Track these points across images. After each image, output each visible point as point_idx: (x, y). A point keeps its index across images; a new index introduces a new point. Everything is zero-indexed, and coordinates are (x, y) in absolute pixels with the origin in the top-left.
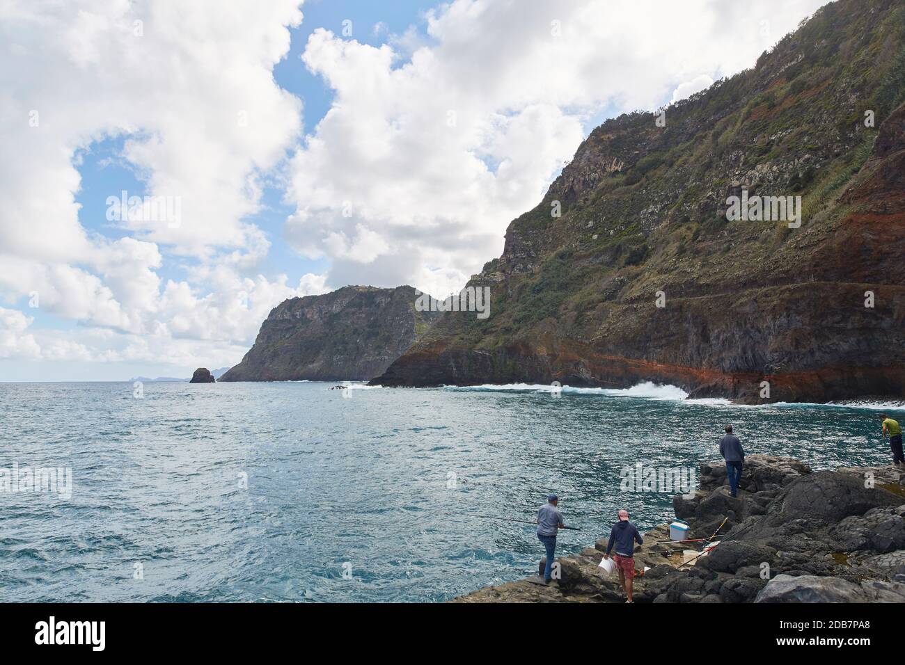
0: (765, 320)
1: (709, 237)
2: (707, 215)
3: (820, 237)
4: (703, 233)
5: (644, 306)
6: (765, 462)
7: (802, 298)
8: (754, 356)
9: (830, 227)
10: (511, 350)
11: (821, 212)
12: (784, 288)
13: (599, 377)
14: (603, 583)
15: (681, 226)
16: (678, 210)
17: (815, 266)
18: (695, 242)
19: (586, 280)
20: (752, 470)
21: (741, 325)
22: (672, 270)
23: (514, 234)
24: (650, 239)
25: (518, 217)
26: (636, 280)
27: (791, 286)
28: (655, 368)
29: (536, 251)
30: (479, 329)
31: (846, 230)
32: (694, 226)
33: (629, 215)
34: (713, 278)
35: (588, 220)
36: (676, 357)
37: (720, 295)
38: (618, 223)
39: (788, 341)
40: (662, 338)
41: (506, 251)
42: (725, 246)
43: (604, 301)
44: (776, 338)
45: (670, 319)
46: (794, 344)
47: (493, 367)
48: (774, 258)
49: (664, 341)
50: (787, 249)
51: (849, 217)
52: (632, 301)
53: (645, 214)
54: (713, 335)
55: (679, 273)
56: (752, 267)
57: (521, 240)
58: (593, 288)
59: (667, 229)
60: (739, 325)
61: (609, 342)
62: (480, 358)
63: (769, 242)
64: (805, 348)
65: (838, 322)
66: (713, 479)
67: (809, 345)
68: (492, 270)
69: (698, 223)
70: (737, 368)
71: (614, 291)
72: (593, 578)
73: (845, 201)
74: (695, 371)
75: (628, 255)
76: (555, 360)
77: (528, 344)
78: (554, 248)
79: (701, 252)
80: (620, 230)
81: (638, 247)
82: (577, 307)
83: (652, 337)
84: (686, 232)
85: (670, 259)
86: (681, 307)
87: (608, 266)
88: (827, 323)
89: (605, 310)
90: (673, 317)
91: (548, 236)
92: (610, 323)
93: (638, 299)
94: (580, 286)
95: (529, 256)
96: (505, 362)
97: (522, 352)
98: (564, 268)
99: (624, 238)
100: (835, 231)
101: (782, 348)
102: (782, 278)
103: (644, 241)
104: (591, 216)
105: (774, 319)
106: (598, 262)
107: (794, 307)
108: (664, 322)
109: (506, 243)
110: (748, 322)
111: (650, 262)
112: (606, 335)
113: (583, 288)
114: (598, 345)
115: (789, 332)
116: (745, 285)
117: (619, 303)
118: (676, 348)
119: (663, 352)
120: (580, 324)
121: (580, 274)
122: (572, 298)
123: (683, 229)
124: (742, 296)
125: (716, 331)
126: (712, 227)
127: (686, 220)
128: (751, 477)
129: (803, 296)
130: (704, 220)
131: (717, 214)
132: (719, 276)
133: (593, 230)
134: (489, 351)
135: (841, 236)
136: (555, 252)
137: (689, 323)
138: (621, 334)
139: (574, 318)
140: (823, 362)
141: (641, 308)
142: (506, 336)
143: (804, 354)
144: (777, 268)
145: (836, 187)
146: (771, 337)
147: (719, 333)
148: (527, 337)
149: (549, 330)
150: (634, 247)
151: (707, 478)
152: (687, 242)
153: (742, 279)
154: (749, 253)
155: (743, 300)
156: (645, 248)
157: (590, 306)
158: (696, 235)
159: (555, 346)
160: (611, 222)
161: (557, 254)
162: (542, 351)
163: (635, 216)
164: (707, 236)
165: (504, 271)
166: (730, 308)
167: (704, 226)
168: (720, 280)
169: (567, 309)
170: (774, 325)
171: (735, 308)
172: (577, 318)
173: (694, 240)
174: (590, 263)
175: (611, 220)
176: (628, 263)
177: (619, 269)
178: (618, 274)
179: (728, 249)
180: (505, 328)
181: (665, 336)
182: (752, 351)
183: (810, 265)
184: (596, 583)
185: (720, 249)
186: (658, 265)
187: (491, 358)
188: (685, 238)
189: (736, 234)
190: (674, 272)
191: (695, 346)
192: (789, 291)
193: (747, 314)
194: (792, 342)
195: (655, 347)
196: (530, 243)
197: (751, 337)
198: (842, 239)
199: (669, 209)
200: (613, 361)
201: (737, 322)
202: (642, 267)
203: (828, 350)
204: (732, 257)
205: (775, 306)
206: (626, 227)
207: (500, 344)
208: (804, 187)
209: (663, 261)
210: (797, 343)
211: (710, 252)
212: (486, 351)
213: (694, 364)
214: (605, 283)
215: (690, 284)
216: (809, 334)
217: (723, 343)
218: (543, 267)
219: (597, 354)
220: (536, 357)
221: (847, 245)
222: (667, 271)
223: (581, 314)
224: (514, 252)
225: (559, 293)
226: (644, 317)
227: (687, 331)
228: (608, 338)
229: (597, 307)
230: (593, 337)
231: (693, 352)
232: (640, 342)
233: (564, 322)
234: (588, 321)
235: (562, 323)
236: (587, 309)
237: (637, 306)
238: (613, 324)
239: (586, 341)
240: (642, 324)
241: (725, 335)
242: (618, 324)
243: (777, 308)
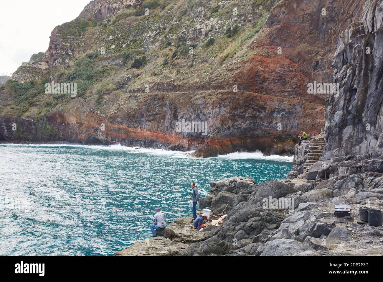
0: (208, 109)
1: (182, 56)
2: (181, 43)
3: (239, 66)
4: (179, 54)
5: (141, 95)
6: (239, 180)
7: (227, 98)
9: (244, 61)
10: (51, 119)
11: (240, 52)
12: (219, 91)
13: (110, 139)
14: (185, 236)
15: (166, 47)
16: (165, 37)
17: (235, 81)
18: (174, 59)
19: (105, 75)
20: (234, 183)
21: (196, 111)
22: (159, 75)
23: (57, 36)
24: (147, 53)
25: (60, 25)
26: (137, 78)
27: (222, 91)
28: (145, 134)
29: (73, 51)
30: (26, 102)
31: (251, 63)
32: (174, 49)
33: (136, 36)
34: (182, 82)
35: (109, 35)
36: (158, 128)
37: (186, 92)
38: (129, 40)
39: (218, 121)
40: (151, 116)
41: (50, 48)
42: (190, 63)
43: (116, 89)
44: (213, 119)
45: (156, 104)
46: (221, 123)
47: (36, 130)
48: (215, 74)
49: (152, 118)
50: (222, 70)
51: (253, 57)
52: (134, 91)
53: (146, 37)
54: (180, 115)
55: (164, 77)
56: (204, 78)
57: (62, 41)
58: (110, 80)
59: (158, 48)
60: (194, 111)
61: (118, 116)
62: (26, 123)
63: (213, 64)
64: (226, 126)
65: (242, 113)
66: (216, 189)
67: (228, 124)
68: (37, 60)
69: (176, 47)
70: (191, 135)
71: (123, 84)
72: (180, 234)
73: (251, 47)
74: (168, 136)
75: (133, 61)
76: (81, 126)
77: (63, 115)
78: (85, 50)
79: (177, 65)
80: (130, 45)
81: (140, 57)
82: (99, 92)
83: (145, 115)
84: (169, 52)
85: (158, 67)
86: (163, 98)
87: (120, 67)
88: (238, 112)
89: (117, 96)
90: (158, 103)
91: (81, 41)
92: (119, 104)
93: (138, 90)
94: (101, 79)
95: (67, 53)
96: (45, 127)
97: (59, 121)
98: (91, 65)
99: (131, 50)
100: (245, 63)
101: (215, 125)
102: (218, 86)
103: (144, 53)
104: (111, 32)
105: (213, 108)
106: (114, 63)
107: (223, 103)
108: (153, 106)
109: (50, 42)
110: (199, 109)
111: (146, 67)
112: (117, 112)
113: (103, 80)
114: (111, 118)
115: (219, 117)
116: (199, 88)
117: (126, 92)
118: (158, 123)
119: (150, 124)
120: (100, 104)
121: (101, 70)
122: (95, 86)
123: (167, 49)
124: (197, 94)
125: (182, 113)
126: (184, 51)
127: (169, 44)
128: (234, 187)
129: (228, 97)
130: (179, 46)
131: (187, 44)
132: (186, 81)
133: (113, 42)
134: (34, 119)
135: (248, 66)
136: (86, 54)
137: (167, 108)
138: (126, 111)
139: (96, 100)
140: (233, 133)
141: (139, 96)
142: (47, 109)
143: (225, 129)
144: (217, 80)
145: (248, 39)
146: (210, 118)
147: (183, 114)
148: (62, 110)
149: (78, 106)
150: (138, 57)
151: (214, 189)
152: (169, 58)
153: (198, 84)
154: (202, 69)
155: (198, 96)
156: (144, 58)
157: (107, 92)
158: (175, 55)
159: (82, 117)
160: (124, 38)
161: (87, 55)
162: (73, 120)
163: (139, 37)
164: (181, 56)
165: (47, 62)
166: (190, 101)
167: (179, 50)
168: (186, 84)
169: (92, 93)
170: (213, 112)
171: (193, 101)
172: (98, 100)
173: (173, 58)
174: (108, 63)
175: (124, 37)
176: (133, 67)
177: (127, 70)
178: (126, 73)
179: (192, 66)
180: (46, 103)
181: (153, 115)
183: (232, 80)
184: (182, 236)
185: (187, 65)
186: (151, 70)
187: (35, 124)
188: (168, 55)
189: (196, 57)
190: (161, 76)
191: (169, 122)
192: (222, 94)
193: (199, 105)
194: (220, 122)
195: (146, 121)
196: (68, 45)
197: (200, 118)
198: (248, 68)
199: (160, 36)
200: (120, 129)
201: (194, 109)
202: (141, 70)
203: (236, 127)
204: (194, 71)
205: (214, 101)
206: (134, 43)
207: (42, 114)
208: (233, 36)
209: (154, 68)
210: (223, 122)
211: (181, 66)
212: (31, 118)
213: (168, 132)
214: (117, 78)
215: (169, 84)
216: (228, 118)
218: (77, 63)
219: (110, 124)
220: (68, 124)
221: (250, 71)
222: (156, 75)
223: (101, 97)
224: (56, 48)
225: (87, 82)
226: (140, 102)
227: (166, 112)
228: (118, 114)
229: (111, 94)
230: (108, 113)
231: (168, 125)
232: (137, 117)
233: (89, 102)
234: (105, 102)
235: (88, 102)
236: (105, 94)
237: (137, 95)
238: (122, 105)
239: (103, 115)
240: (139, 106)
241: (186, 116)
242: (125, 105)
243: (215, 103)
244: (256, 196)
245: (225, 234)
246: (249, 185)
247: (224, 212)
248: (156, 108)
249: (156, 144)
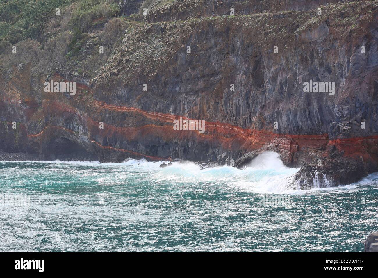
0: (336, 54)
5: (175, 27)
8: (320, 109)
13: (101, 141)
21: (307, 62)
36: (216, 110)
40: (199, 79)
43: (118, 14)
45: (211, 48)
49: (201, 84)
54: (268, 75)
60: (304, 60)
61: (120, 82)
70: (298, 127)
74: (241, 131)
76: (34, 111)
83: (184, 77)
86: (228, 29)
89: (119, 31)
90: (216, 44)
92: (123, 51)
108: (202, 53)
110: (315, 55)
112: (116, 71)
114: (102, 87)
115: (367, 73)
118: (217, 97)
120: (77, 52)
125: (273, 69)
137: (237, 56)
141: (170, 29)
146: (344, 80)
149: (26, 61)
166: (294, 34)
169: (59, 26)
170: (348, 62)
172: (74, 42)
181: (203, 76)
182: (318, 102)
191: (244, 93)
193: (315, 43)
195: (188, 93)
200: (124, 116)
201: (301, 55)
205: (352, 32)
213: (241, 120)
217: (282, 87)
226: (174, 44)
227: (234, 68)
228: (118, 77)
229: (106, 26)
230: (96, 74)
231: (241, 101)
232: (166, 84)
233: (53, 48)
234: (91, 47)
235: (49, 49)
236: (90, 27)
237: (166, 25)
238: (129, 53)
239: (85, 82)
240: (170, 55)
241: (285, 75)
242: (136, 54)
243: (354, 35)
248: (211, 59)
249: (214, 153)
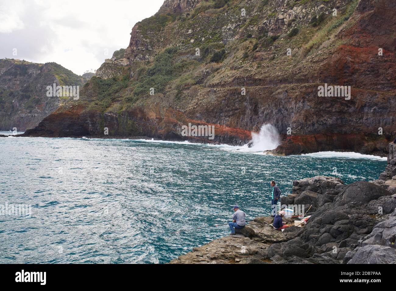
0: (291, 104)
1: (263, 49)
2: (262, 35)
3: (325, 57)
4: (260, 46)
5: (220, 90)
6: (325, 179)
7: (312, 92)
8: (282, 125)
9: (331, 51)
10: (131, 114)
11: (326, 42)
12: (303, 85)
14: (265, 236)
15: (246, 40)
16: (246, 29)
17: (321, 74)
18: (255, 51)
19: (184, 69)
20: (319, 183)
21: (277, 106)
22: (239, 68)
23: (137, 32)
24: (227, 46)
25: (141, 21)
26: (217, 72)
27: (306, 84)
28: (224, 129)
29: (152, 46)
30: (109, 98)
31: (338, 54)
32: (254, 41)
33: (214, 29)
34: (263, 75)
35: (188, 29)
36: (237, 123)
37: (267, 86)
38: (208, 33)
39: (302, 117)
40: (230, 111)
41: (131, 44)
42: (272, 56)
43: (195, 84)
44: (296, 115)
45: (236, 99)
46: (305, 118)
47: (118, 125)
48: (299, 67)
49: (231, 113)
50: (307, 62)
51: (341, 46)
52: (213, 86)
53: (225, 29)
54: (261, 110)
55: (244, 71)
56: (286, 71)
57: (142, 37)
58: (189, 75)
59: (238, 40)
60: (276, 105)
61: (197, 111)
62: (109, 118)
63: (297, 56)
64: (310, 121)
65: (329, 108)
66: (299, 188)
67: (312, 120)
68: (119, 56)
69: (257, 39)
71: (202, 79)
72: (260, 234)
73: (339, 37)
74: (248, 132)
75: (212, 55)
76: (161, 122)
77: (143, 110)
78: (164, 45)
79: (258, 58)
80: (209, 38)
81: (219, 50)
82: (178, 87)
83: (224, 110)
84: (249, 44)
85: (238, 61)
87: (199, 61)
88: (323, 107)
89: (196, 91)
90: (238, 98)
91: (161, 36)
92: (198, 99)
93: (217, 85)
94: (180, 74)
95: (147, 49)
96: (127, 122)
97: (139, 116)
98: (170, 60)
99: (210, 44)
100: (333, 54)
101: (298, 121)
102: (302, 79)
103: (223, 47)
104: (190, 26)
105: (296, 103)
106: (193, 58)
107: (307, 97)
108: (232, 101)
109: (131, 38)
110: (281, 104)
111: (226, 61)
112: (196, 107)
113: (182, 75)
114: (190, 113)
115: (303, 112)
116: (281, 81)
117: (205, 87)
119: (230, 120)
120: (179, 99)
121: (180, 65)
122: (174, 81)
123: (248, 42)
124: (279, 88)
125: (263, 108)
126: (265, 43)
127: (250, 36)
128: (319, 186)
129: (313, 91)
130: (260, 38)
131: (269, 35)
132: (267, 75)
133: (192, 36)
134: (116, 114)
135: (335, 57)
136: (165, 49)
137: (247, 102)
138: (205, 107)
139: (175, 95)
140: (318, 130)
141: (218, 91)
142: (128, 104)
143: (309, 125)
144: (300, 73)
145: (335, 27)
146: (293, 114)
147: (264, 110)
148: (142, 105)
149: (158, 102)
150: (217, 51)
151: (296, 188)
152: (249, 51)
153: (280, 78)
154: (285, 62)
155: (280, 90)
156: (224, 52)
157: (186, 87)
158: (255, 47)
159: (161, 112)
160: (203, 32)
161: (166, 50)
162: (152, 115)
163: (219, 30)
164: (262, 48)
165: (128, 58)
166: (272, 95)
167: (260, 42)
168: (267, 77)
169: (171, 88)
170: (296, 107)
171: (275, 95)
172: (177, 95)
173: (253, 50)
174: (188, 58)
175: (203, 30)
176: (212, 61)
177: (206, 64)
178: (205, 67)
179: (273, 58)
180: (128, 98)
181: (232, 110)
182: (281, 122)
183: (318, 73)
184: (262, 236)
185: (268, 58)
186: (231, 64)
187: (117, 119)
188: (248, 48)
189: (278, 49)
190: (241, 70)
191: (249, 117)
192: (306, 87)
193: (281, 99)
194: (304, 117)
195: (225, 117)
196: (148, 40)
197: (282, 113)
198: (336, 59)
199: (240, 28)
201: (275, 104)
202: (220, 64)
203: (321, 123)
204: (275, 63)
205: (297, 95)
206: (213, 36)
207: (124, 109)
208: (318, 25)
209: (234, 62)
210: (306, 118)
211: (263, 59)
212: (114, 113)
213: (248, 128)
214: (196, 73)
215: (250, 78)
216: (313, 113)
217: (266, 116)
218: (156, 58)
219: (189, 119)
220: (148, 120)
221: (338, 63)
222: (236, 68)
223: (180, 93)
224: (137, 44)
225: (166, 77)
226: (220, 97)
227: (246, 107)
228: (197, 109)
229: (191, 89)
230: (187, 108)
231: (248, 120)
232: (216, 113)
233: (169, 97)
234: (184, 97)
235: (167, 97)
236: (184, 89)
237: (216, 89)
238: (201, 100)
239: (182, 110)
240: (218, 101)
241: (267, 111)
242: (204, 100)
243: (298, 97)
244: (343, 198)
245: (308, 236)
246: (336, 185)
247: (307, 213)
248: (236, 103)
249: (236, 140)
